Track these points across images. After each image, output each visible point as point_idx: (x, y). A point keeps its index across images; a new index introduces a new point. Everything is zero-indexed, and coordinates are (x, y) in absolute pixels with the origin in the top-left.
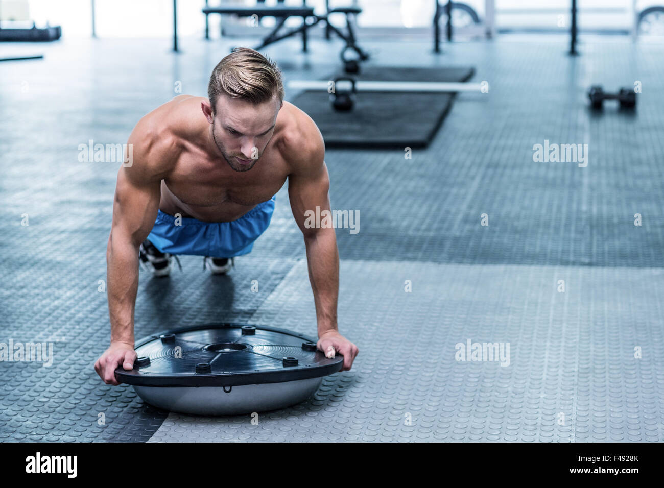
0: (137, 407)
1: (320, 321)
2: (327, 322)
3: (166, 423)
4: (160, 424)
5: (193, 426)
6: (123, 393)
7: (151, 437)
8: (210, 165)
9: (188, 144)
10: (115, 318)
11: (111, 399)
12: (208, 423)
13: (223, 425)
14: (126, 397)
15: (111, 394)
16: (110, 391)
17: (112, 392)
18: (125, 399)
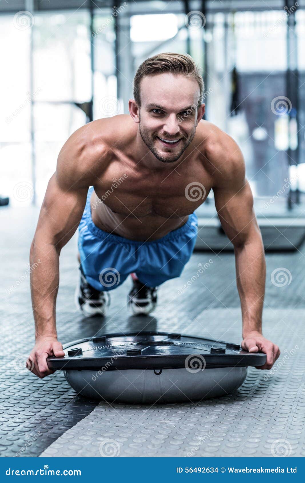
0: (69, 398)
1: (245, 323)
2: (252, 324)
3: (97, 409)
4: (92, 410)
5: (123, 411)
6: (55, 389)
7: (83, 419)
8: (137, 175)
9: (119, 154)
10: (38, 314)
11: (44, 393)
12: (138, 409)
13: (153, 410)
14: (58, 391)
15: (44, 389)
16: (43, 387)
17: (44, 388)
18: (57, 393)
